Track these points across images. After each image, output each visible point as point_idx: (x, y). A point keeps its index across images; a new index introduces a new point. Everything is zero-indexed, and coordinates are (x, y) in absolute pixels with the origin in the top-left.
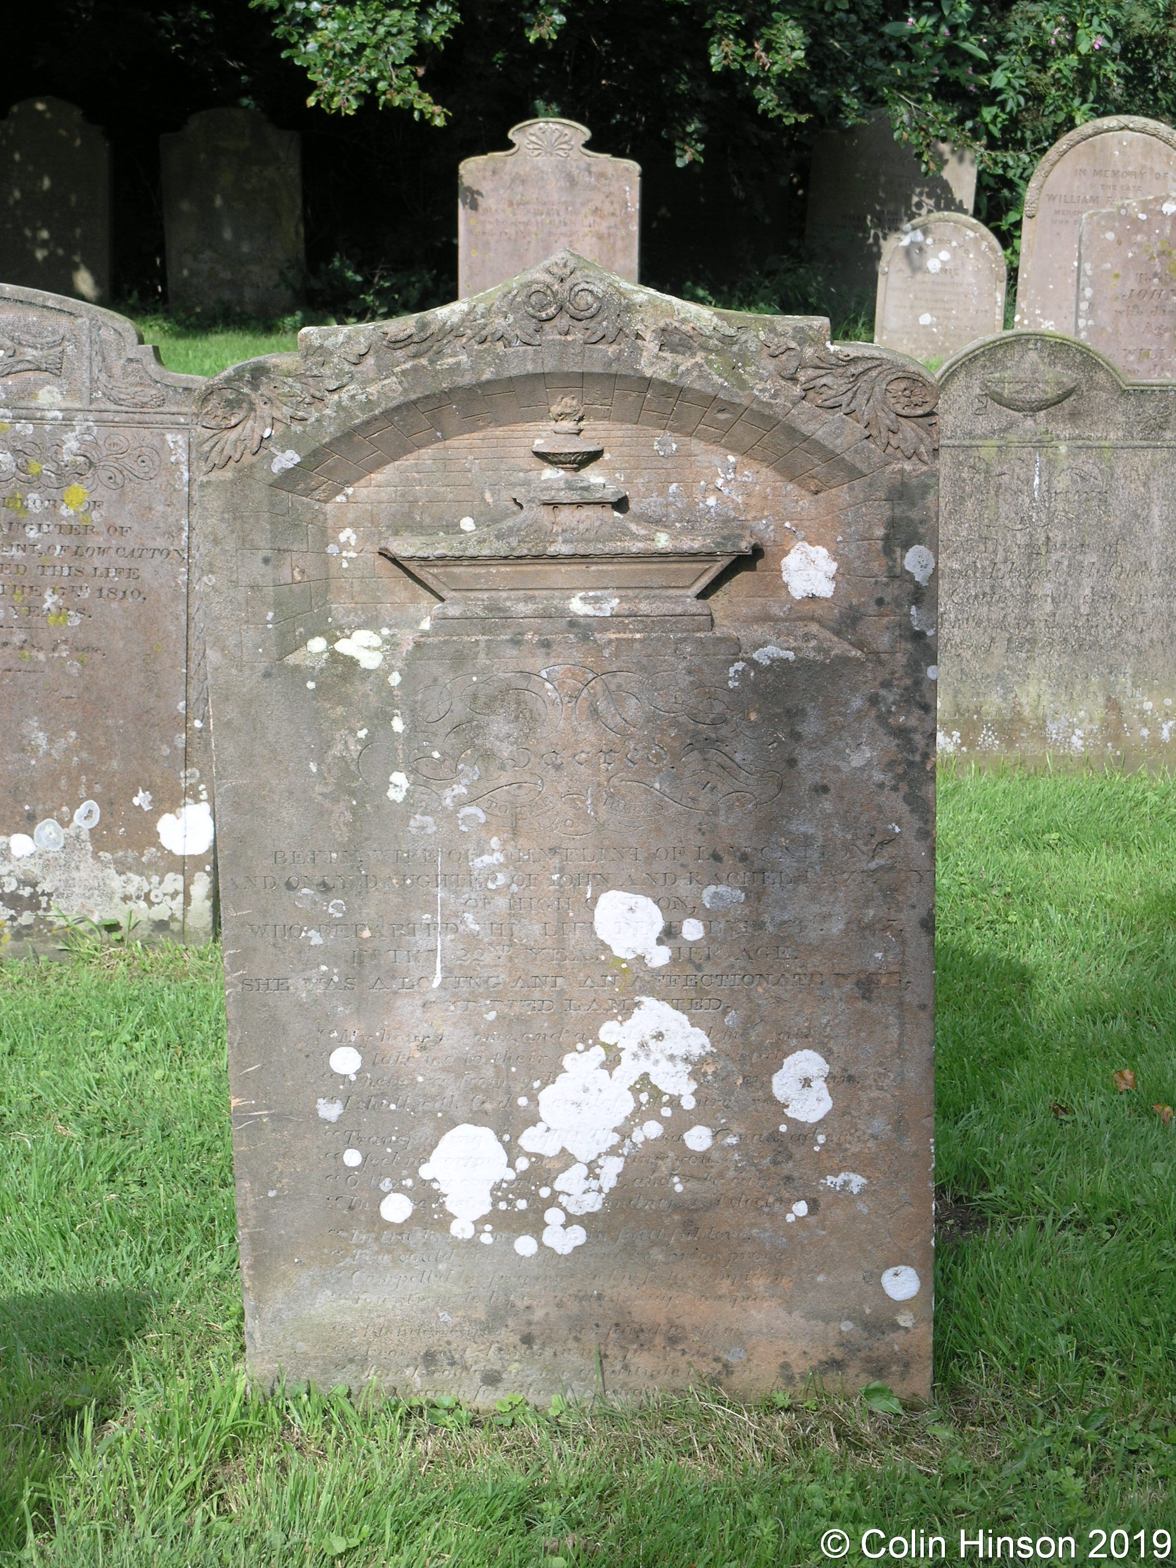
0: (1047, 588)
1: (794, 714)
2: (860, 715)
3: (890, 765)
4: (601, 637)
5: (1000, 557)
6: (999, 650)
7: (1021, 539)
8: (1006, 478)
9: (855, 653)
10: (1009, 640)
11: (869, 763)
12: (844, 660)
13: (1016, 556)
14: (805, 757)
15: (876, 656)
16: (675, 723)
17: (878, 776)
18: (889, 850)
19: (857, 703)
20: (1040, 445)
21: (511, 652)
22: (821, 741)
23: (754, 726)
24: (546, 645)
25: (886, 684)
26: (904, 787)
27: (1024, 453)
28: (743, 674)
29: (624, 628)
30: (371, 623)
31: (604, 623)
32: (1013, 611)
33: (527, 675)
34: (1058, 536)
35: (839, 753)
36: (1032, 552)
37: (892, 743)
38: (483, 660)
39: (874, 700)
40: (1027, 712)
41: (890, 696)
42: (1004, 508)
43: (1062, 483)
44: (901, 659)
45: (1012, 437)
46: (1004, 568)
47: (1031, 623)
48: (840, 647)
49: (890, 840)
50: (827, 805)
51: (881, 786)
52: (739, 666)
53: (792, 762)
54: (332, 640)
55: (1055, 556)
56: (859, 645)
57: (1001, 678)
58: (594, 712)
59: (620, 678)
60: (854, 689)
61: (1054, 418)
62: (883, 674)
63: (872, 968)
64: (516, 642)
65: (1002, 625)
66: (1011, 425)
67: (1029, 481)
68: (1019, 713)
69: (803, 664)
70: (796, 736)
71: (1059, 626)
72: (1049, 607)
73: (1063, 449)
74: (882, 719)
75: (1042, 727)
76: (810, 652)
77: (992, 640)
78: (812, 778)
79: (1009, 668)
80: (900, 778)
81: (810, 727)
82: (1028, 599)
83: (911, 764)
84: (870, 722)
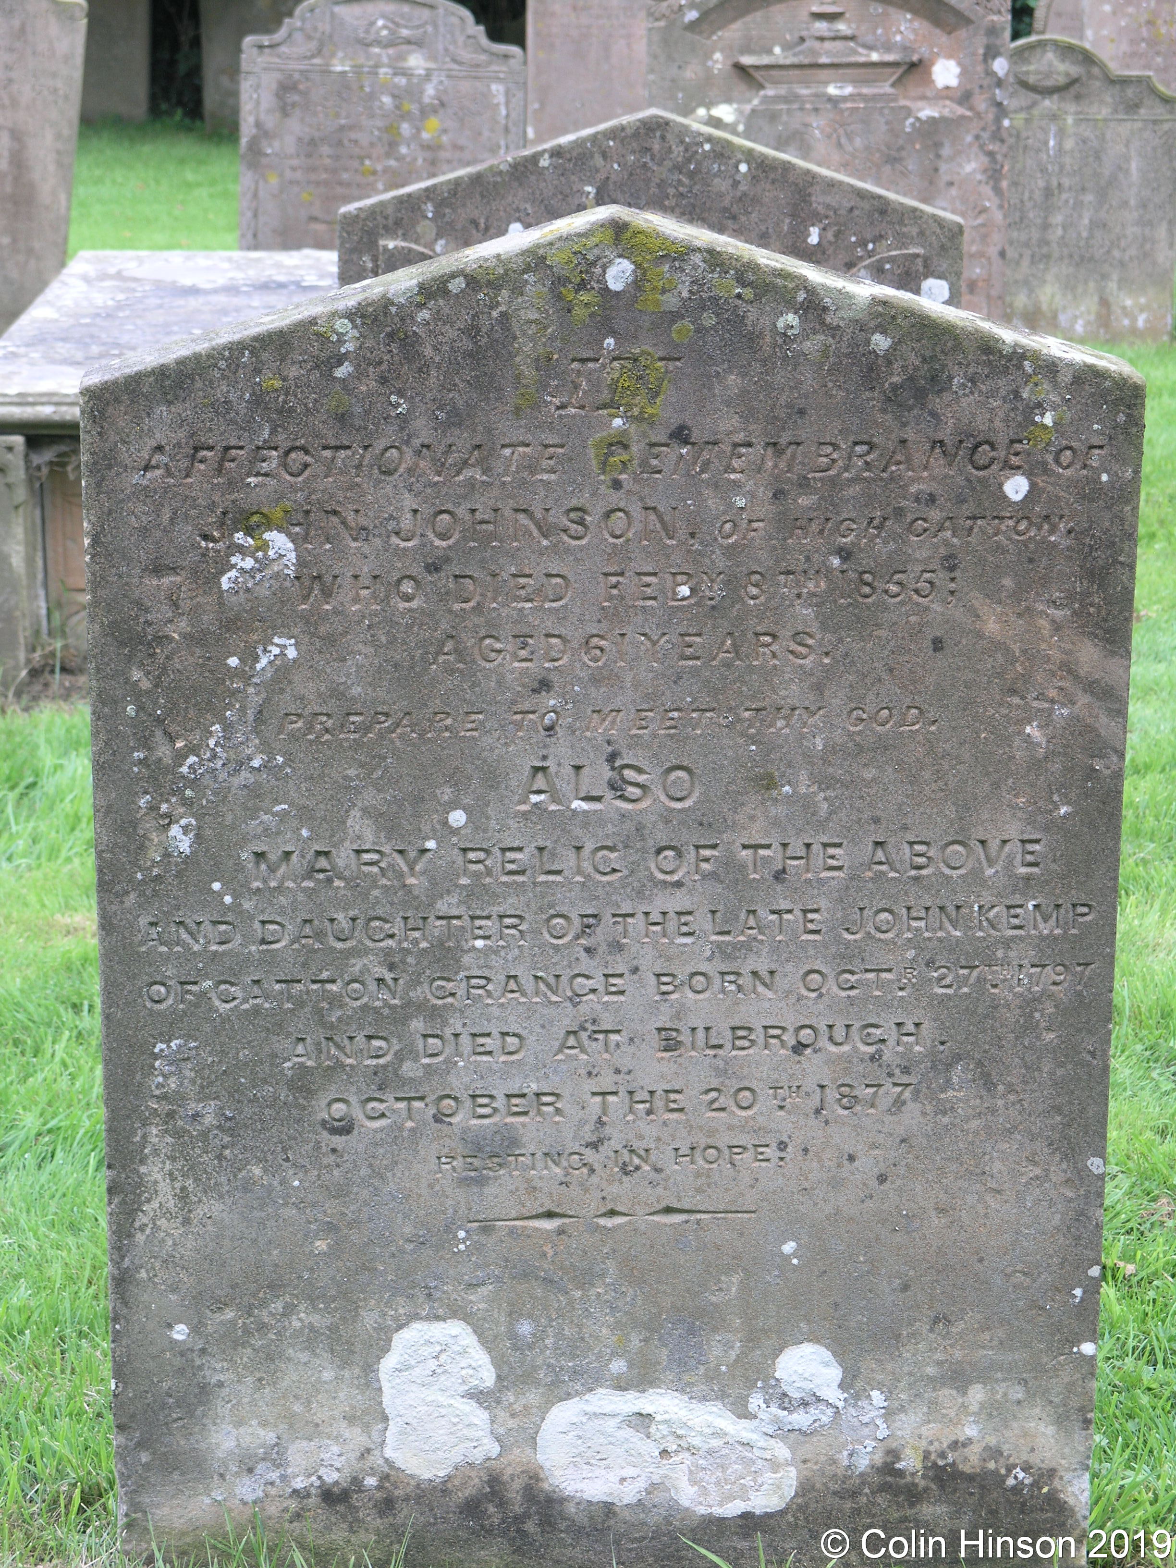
0: (1058, 219)
1: (938, 145)
2: (970, 145)
3: (985, 171)
4: (843, 106)
5: (1027, 195)
6: (1025, 262)
7: (1041, 183)
8: (1030, 141)
9: (968, 113)
10: (1033, 256)
11: (974, 170)
12: (963, 117)
13: (1038, 195)
14: (943, 167)
15: (978, 115)
16: (879, 150)
17: (979, 177)
18: (984, 216)
19: (969, 139)
20: (1054, 117)
21: (799, 114)
22: (951, 159)
23: (918, 151)
24: (816, 110)
25: (984, 129)
26: (991, 183)
27: (1043, 123)
28: (913, 125)
29: (854, 101)
30: (728, 101)
31: (845, 99)
32: (1035, 235)
33: (806, 125)
34: (1066, 182)
35: (960, 165)
36: (1048, 193)
37: (985, 160)
38: (785, 118)
39: (977, 137)
40: (1044, 307)
41: (985, 135)
42: (1029, 162)
43: (1069, 144)
44: (991, 116)
45: (1036, 112)
46: (1029, 204)
47: (1047, 243)
48: (961, 111)
49: (984, 210)
50: (954, 191)
51: (980, 182)
52: (911, 120)
53: (936, 170)
54: (708, 109)
55: (1064, 196)
56: (971, 108)
57: (1026, 282)
58: (839, 145)
59: (853, 127)
60: (968, 131)
61: (1062, 99)
62: (982, 124)
63: (974, 277)
64: (801, 109)
65: (1027, 245)
66: (1034, 104)
67: (1046, 143)
68: (1039, 308)
69: (943, 119)
70: (938, 156)
71: (1066, 245)
72: (1060, 232)
73: (1070, 120)
74: (981, 147)
75: (1055, 317)
76: (946, 112)
77: (1021, 256)
78: (945, 178)
79: (1033, 275)
80: (990, 177)
81: (946, 151)
82: (1046, 227)
83: (995, 171)
84: (975, 149)
